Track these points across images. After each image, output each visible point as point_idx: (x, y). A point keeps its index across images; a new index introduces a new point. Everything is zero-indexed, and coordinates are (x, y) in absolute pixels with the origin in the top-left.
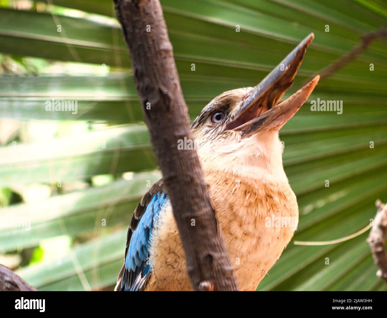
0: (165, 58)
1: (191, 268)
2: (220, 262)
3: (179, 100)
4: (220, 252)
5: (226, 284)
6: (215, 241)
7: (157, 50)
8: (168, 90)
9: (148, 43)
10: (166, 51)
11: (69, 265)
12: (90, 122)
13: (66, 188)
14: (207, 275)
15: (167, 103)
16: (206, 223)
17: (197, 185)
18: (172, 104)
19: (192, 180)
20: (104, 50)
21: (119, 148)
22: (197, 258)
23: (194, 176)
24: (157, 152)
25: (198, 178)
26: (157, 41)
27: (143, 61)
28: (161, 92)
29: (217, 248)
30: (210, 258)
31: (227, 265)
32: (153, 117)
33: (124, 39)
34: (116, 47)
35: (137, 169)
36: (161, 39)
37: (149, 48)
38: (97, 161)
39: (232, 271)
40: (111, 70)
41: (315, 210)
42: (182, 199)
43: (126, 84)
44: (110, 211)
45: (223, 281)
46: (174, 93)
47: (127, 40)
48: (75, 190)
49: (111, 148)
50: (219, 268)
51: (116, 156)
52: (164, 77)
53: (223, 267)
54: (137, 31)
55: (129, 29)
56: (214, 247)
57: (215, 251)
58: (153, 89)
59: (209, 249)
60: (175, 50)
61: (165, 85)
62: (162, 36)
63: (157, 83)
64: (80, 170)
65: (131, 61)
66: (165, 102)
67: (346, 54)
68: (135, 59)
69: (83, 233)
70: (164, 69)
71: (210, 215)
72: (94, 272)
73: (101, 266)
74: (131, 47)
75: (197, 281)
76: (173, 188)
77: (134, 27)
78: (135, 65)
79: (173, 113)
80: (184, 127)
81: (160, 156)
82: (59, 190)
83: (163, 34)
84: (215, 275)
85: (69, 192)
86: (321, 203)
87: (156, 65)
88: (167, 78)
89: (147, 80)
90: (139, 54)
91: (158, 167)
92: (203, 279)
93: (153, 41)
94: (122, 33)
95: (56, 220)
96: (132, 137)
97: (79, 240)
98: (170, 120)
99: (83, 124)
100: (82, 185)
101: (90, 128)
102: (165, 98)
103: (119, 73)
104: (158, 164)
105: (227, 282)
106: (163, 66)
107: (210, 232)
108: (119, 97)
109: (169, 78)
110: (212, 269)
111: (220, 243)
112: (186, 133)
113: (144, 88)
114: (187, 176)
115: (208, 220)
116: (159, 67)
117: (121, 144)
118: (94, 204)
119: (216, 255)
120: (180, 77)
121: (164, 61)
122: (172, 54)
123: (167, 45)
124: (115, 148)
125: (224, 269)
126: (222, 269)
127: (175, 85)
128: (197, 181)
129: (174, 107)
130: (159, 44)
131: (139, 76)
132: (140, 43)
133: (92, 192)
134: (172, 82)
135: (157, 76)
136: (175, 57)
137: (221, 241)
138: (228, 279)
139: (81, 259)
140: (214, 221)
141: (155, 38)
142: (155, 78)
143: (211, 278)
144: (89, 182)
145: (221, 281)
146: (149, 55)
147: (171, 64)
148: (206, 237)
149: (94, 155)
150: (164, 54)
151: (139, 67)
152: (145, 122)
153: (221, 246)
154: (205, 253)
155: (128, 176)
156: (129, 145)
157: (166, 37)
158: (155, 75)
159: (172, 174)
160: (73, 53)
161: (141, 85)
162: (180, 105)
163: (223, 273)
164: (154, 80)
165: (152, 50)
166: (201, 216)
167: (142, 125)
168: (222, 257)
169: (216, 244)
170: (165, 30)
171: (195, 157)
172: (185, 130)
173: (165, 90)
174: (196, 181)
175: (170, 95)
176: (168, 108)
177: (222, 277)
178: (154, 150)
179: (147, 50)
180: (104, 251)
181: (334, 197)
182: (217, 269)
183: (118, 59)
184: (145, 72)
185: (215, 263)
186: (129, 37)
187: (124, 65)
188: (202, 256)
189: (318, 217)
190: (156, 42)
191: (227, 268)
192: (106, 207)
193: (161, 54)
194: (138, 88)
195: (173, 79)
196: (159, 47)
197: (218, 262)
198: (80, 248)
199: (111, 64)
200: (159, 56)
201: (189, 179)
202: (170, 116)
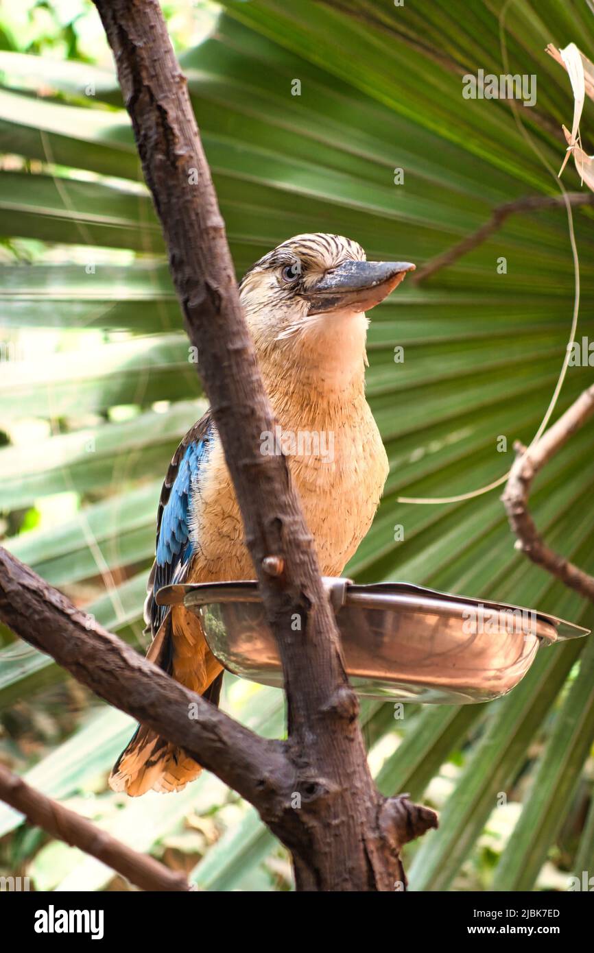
0: (214, 238)
1: (251, 537)
2: (292, 529)
3: (234, 299)
4: (293, 515)
5: (300, 559)
6: (284, 498)
7: (203, 227)
8: (219, 284)
9: (189, 217)
10: (216, 229)
11: (76, 534)
12: (106, 330)
13: (72, 424)
14: (274, 547)
15: (217, 303)
16: (273, 473)
17: (260, 419)
18: (224, 303)
19: (253, 412)
20: (127, 228)
21: (149, 367)
22: (260, 524)
23: (255, 407)
24: (203, 373)
25: (262, 410)
26: (203, 215)
27: (182, 242)
28: (208, 287)
29: (289, 510)
30: (278, 523)
31: (302, 533)
32: (197, 322)
33: (155, 212)
34: (144, 224)
35: (173, 398)
36: (209, 212)
37: (191, 225)
38: (116, 386)
39: (309, 542)
40: (137, 257)
41: (426, 456)
42: (238, 439)
43: (158, 276)
44: (135, 456)
45: (297, 557)
46: (227, 289)
47: (159, 212)
48: (84, 427)
49: (136, 368)
50: (291, 537)
51: (143, 379)
52: (213, 266)
53: (296, 536)
54: (174, 200)
55: (163, 198)
56: (284, 508)
57: (285, 513)
58: (197, 282)
59: (277, 511)
60: (228, 228)
61: (215, 278)
62: (209, 208)
63: (203, 274)
64: (92, 399)
65: (166, 244)
66: (213, 302)
67: (471, 234)
68: (171, 241)
69: (96, 489)
70: (213, 255)
71: (279, 463)
72: (112, 543)
73: (122, 534)
74: (165, 223)
75: (260, 556)
76: (226, 424)
77: (169, 195)
78: (171, 249)
79: (225, 317)
80: (241, 337)
81: (206, 378)
82: (62, 427)
83: (212, 205)
84: (285, 548)
85: (75, 430)
86: (435, 446)
87: (201, 248)
88: (216, 267)
89: (188, 271)
90: (176, 234)
91: (204, 394)
92: (268, 554)
93: (197, 214)
94: (153, 204)
95: (57, 469)
96: (167, 351)
97: (90, 499)
98: (221, 327)
99: (96, 333)
100: (95, 420)
101: (106, 339)
102: (214, 295)
103: (149, 261)
104: (204, 389)
105: (302, 557)
106: (210, 249)
107: (278, 486)
108: (148, 294)
109: (220, 268)
110: (280, 538)
111: (293, 503)
112: (244, 345)
113: (184, 282)
114: (245, 406)
115: (275, 469)
116: (205, 251)
117: (150, 361)
118: (112, 447)
119: (287, 519)
120: (236, 266)
121: (212, 243)
122: (223, 232)
123: (217, 220)
124: (142, 367)
125: (298, 539)
126: (294, 539)
127: (229, 277)
128: (260, 414)
129: (226, 308)
130: (205, 219)
131: (176, 264)
132: (178, 217)
133: (109, 430)
134: (224, 273)
135: (203, 264)
136: (228, 238)
137: (294, 499)
138: (304, 553)
139: (94, 526)
140: (284, 470)
141: (199, 211)
142: (200, 267)
143: (280, 552)
144: (105, 416)
145: (294, 555)
146: (191, 235)
147: (222, 247)
148: (272, 493)
149: (112, 377)
150: (212, 234)
151: (176, 251)
152: (185, 330)
153: (294, 507)
154: (272, 516)
155: (161, 407)
156: (162, 364)
157: (215, 209)
158: (199, 264)
159: (225, 404)
160: (83, 231)
161: (180, 276)
162: (235, 305)
163: (297, 545)
164: (198, 271)
165: (196, 227)
166: (265, 463)
167: (182, 334)
168: (295, 523)
169: (287, 503)
170: (213, 200)
171: (257, 380)
172: (242, 340)
173: (214, 285)
174: (258, 413)
175: (222, 291)
176: (218, 310)
177: (295, 550)
178: (199, 370)
179: (187, 227)
180: (126, 514)
181: (454, 437)
182: (288, 538)
183: (146, 240)
184: (185, 258)
185: (286, 531)
186: (163, 208)
187: (156, 249)
188: (266, 521)
189: (432, 466)
190: (200, 215)
191: (303, 537)
192: (129, 451)
193: (208, 234)
194: (176, 282)
195: (225, 269)
196: (205, 223)
197: (290, 530)
198: (92, 510)
199: (137, 248)
200: (205, 236)
201: (248, 411)
202: (221, 322)
